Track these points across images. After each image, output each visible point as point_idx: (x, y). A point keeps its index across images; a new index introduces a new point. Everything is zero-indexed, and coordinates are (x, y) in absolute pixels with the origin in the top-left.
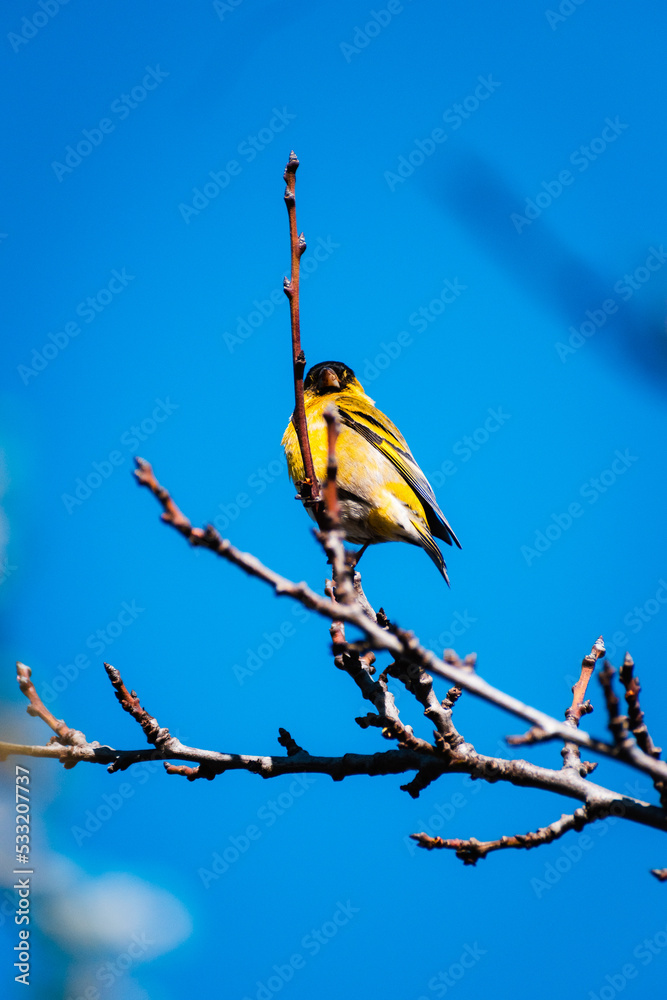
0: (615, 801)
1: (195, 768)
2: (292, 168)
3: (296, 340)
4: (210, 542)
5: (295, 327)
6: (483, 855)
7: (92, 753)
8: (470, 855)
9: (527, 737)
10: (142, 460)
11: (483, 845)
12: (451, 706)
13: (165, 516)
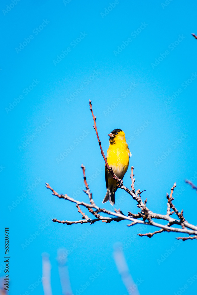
0: (174, 221)
1: (106, 221)
2: (90, 103)
3: (98, 137)
4: (62, 197)
5: (98, 135)
6: (152, 236)
7: (87, 221)
8: (150, 236)
9: (131, 224)
10: (47, 183)
11: (151, 234)
12: (145, 204)
13: (53, 194)
